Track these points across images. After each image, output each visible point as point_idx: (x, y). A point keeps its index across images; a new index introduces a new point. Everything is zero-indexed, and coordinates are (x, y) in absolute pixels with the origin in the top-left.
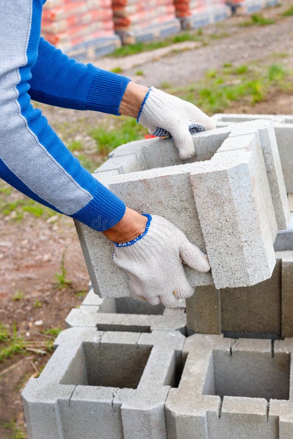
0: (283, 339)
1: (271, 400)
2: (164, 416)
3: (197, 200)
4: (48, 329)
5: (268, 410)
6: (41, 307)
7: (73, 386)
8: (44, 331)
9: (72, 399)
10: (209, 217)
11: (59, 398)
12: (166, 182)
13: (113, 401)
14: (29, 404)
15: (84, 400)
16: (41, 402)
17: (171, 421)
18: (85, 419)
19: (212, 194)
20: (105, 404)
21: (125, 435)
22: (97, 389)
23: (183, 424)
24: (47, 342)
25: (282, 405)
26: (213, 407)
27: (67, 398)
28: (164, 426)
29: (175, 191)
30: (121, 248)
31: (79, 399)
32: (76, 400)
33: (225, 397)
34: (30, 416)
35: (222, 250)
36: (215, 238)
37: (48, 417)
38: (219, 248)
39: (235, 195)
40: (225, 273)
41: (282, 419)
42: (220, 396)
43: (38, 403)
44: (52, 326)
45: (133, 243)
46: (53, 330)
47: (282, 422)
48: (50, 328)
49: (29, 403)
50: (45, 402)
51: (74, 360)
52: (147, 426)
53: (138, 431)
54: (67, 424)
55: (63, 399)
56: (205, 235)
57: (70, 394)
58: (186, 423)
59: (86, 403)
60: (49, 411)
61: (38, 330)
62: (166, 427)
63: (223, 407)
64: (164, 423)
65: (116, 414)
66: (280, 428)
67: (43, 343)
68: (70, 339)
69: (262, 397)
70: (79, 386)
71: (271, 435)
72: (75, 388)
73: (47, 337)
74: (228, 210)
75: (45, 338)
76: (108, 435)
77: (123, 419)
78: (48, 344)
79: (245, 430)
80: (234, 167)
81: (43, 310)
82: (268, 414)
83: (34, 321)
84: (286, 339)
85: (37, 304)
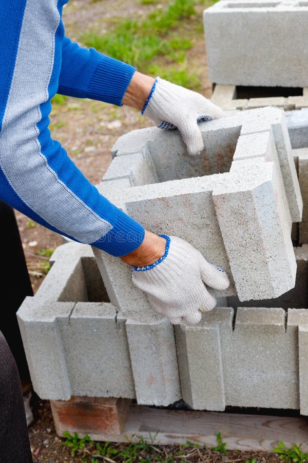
0: (301, 246)
1: (289, 309)
2: (172, 332)
3: (220, 219)
4: (43, 250)
5: (286, 320)
6: (34, 227)
7: (73, 303)
8: (39, 252)
9: (72, 317)
10: (232, 236)
11: (57, 316)
12: (186, 200)
13: (116, 317)
14: (25, 324)
15: (84, 317)
16: (39, 320)
17: (181, 335)
18: (86, 338)
19: (236, 213)
20: (108, 320)
21: (131, 352)
22: (99, 305)
23: (194, 339)
24: (43, 264)
25: (302, 314)
26: (226, 319)
27: (67, 315)
28: (174, 342)
29: (196, 209)
30: (140, 272)
31: (80, 316)
32: (77, 317)
33: (239, 308)
34: (28, 336)
35: (247, 266)
36: (239, 254)
37: (46, 337)
38: (243, 264)
39: (259, 214)
40: (250, 287)
41: (301, 329)
42: (234, 308)
43: (35, 322)
44: (48, 247)
45: (153, 268)
46: (48, 250)
47: (301, 332)
48: (45, 248)
49: (25, 322)
50: (43, 320)
51: (73, 276)
52: (154, 343)
53: (145, 348)
54: (67, 344)
55: (62, 316)
56: (228, 252)
57: (70, 311)
58: (197, 337)
59: (88, 320)
60: (47, 330)
61: (33, 251)
62: (176, 342)
63: (236, 318)
64: (173, 339)
65: (121, 330)
66: (299, 338)
67: (38, 265)
68: (67, 255)
69: (278, 307)
70: (79, 303)
71: (289, 347)
72: (75, 305)
73: (43, 258)
74: (252, 228)
75: (40, 259)
76: (112, 354)
77: (128, 336)
78: (44, 266)
79: (261, 343)
80: (258, 187)
81: (37, 231)
82: (286, 325)
83: (28, 243)
84: (303, 245)
85: (30, 224)
